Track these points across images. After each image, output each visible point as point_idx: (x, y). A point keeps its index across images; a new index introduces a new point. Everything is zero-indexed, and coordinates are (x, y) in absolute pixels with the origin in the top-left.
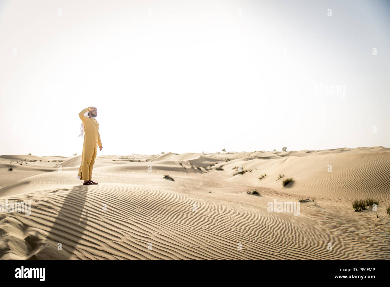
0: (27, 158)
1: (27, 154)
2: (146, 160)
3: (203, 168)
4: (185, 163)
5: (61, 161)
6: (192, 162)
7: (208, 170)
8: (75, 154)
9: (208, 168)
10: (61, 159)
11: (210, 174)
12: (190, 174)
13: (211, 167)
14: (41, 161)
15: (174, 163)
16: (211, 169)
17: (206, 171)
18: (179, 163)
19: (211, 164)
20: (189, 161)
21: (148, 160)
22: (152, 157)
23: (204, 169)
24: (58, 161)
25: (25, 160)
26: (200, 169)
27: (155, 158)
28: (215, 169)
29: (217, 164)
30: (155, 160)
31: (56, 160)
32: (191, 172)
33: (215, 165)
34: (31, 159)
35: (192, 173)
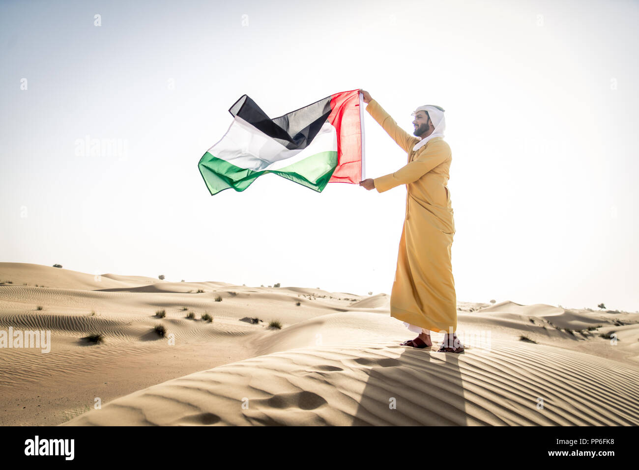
0: (316, 293)
1: (315, 288)
2: (469, 309)
3: (576, 331)
4: (539, 320)
5: (355, 300)
6: (551, 320)
7: (585, 336)
8: (371, 293)
9: (585, 332)
10: (354, 298)
11: (591, 343)
12: (555, 339)
13: (591, 332)
14: (331, 298)
15: (520, 318)
16: (592, 335)
17: (582, 337)
18: (528, 319)
19: (591, 327)
20: (545, 318)
21: (472, 309)
22: (478, 306)
23: (578, 333)
24: (350, 300)
25: (313, 295)
26: (571, 333)
27: (483, 309)
28: (599, 336)
29: (599, 327)
30: (485, 310)
31: (348, 298)
32: (555, 336)
33: (599, 329)
34: (319, 295)
35: (558, 338)
